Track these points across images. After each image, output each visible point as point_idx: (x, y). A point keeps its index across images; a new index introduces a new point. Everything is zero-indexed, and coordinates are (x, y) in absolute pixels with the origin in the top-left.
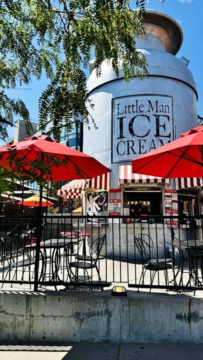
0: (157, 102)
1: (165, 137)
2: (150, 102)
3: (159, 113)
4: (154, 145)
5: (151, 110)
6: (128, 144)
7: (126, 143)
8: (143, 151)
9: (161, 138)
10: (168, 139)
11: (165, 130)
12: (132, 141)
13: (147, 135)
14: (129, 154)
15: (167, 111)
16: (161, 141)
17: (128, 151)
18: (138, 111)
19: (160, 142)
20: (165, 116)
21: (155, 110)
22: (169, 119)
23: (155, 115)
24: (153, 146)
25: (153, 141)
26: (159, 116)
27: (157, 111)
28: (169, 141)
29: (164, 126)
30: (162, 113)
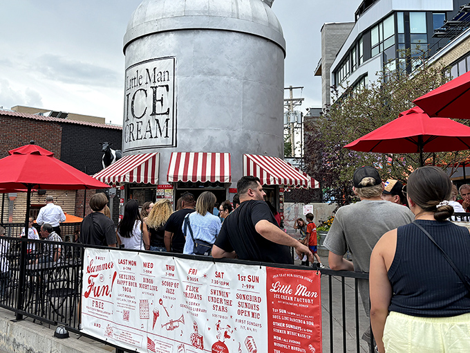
0: (155, 68)
1: (162, 114)
2: (147, 70)
3: (157, 84)
4: (150, 127)
5: (148, 80)
6: (130, 128)
8: (139, 136)
9: (157, 117)
10: (166, 117)
11: (162, 105)
12: (133, 125)
13: (144, 115)
14: (130, 140)
15: (167, 79)
16: (157, 121)
17: (130, 138)
18: (138, 84)
20: (163, 86)
21: (153, 80)
22: (168, 90)
23: (153, 87)
24: (148, 129)
25: (149, 122)
26: (156, 87)
27: (155, 82)
28: (167, 120)
29: (161, 101)
30: (160, 84)
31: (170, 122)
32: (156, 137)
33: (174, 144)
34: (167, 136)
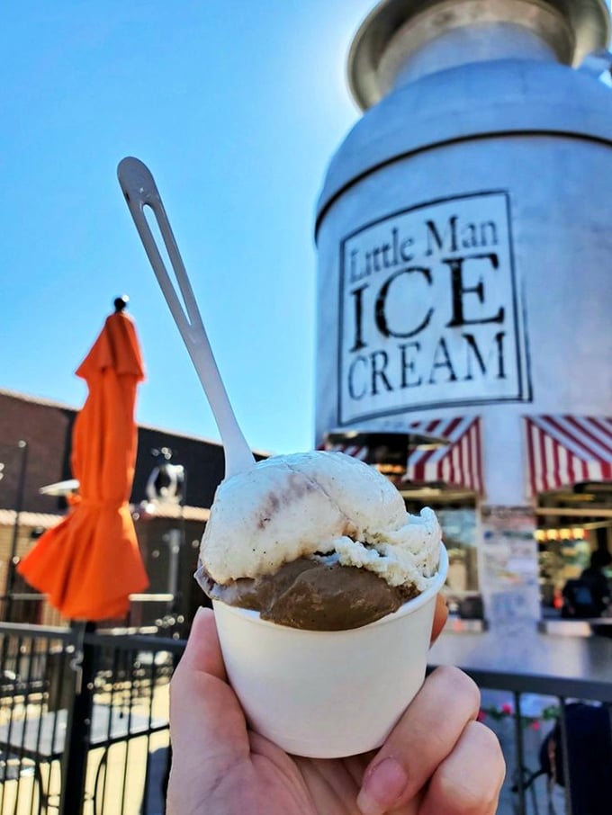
0: (453, 221)
1: (484, 322)
2: (431, 225)
3: (461, 252)
4: (447, 354)
5: (435, 246)
6: (374, 364)
7: (370, 361)
8: (411, 378)
9: (468, 329)
10: (495, 328)
12: (384, 354)
13: (423, 327)
14: (375, 392)
15: (489, 238)
16: (471, 339)
17: (374, 385)
18: (400, 259)
19: (465, 342)
20: (481, 256)
21: (447, 243)
22: (496, 265)
23: (448, 261)
24: (442, 359)
25: (443, 342)
26: (460, 261)
27: (454, 248)
28: (500, 337)
29: (480, 290)
30: (472, 251)
31: (509, 342)
32: (469, 377)
33: (525, 395)
34: (502, 375)
